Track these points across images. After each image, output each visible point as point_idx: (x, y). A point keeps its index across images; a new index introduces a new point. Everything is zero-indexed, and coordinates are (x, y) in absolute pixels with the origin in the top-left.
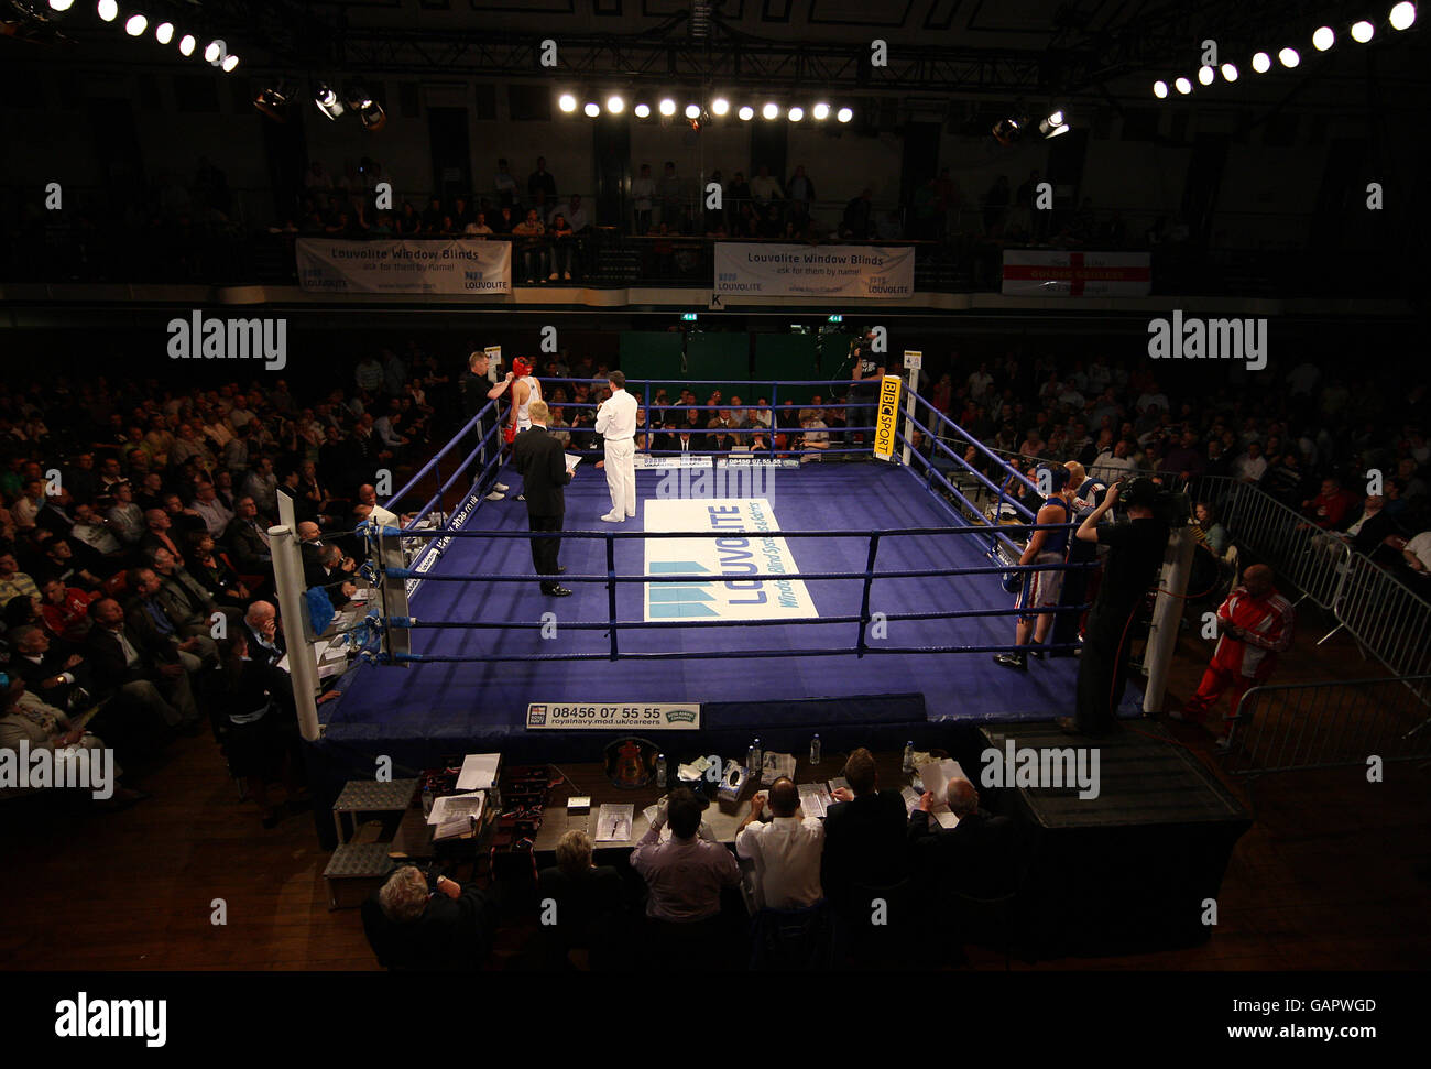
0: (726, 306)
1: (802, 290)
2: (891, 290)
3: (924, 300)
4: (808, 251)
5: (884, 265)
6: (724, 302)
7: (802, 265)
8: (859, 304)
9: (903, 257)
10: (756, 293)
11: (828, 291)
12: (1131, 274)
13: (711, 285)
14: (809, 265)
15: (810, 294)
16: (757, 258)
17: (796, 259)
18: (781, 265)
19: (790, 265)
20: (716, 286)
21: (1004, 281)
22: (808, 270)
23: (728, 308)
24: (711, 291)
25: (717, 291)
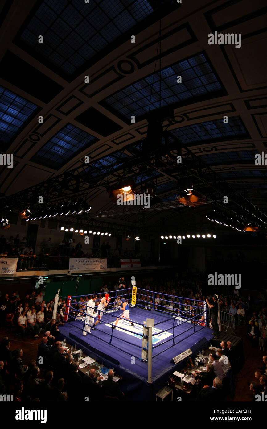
0: (71, 274)
1: (87, 269)
2: (103, 268)
3: (109, 270)
4: (89, 260)
5: (102, 263)
6: (71, 273)
7: (87, 263)
8: (98, 271)
9: (105, 261)
10: (78, 270)
11: (93, 269)
12: (138, 263)
13: (69, 269)
14: (89, 263)
15: (89, 270)
16: (78, 262)
17: (86, 262)
18: (84, 263)
19: (85, 263)
20: (70, 269)
21: (121, 265)
22: (89, 264)
23: (72, 274)
24: (68, 270)
25: (70, 270)
